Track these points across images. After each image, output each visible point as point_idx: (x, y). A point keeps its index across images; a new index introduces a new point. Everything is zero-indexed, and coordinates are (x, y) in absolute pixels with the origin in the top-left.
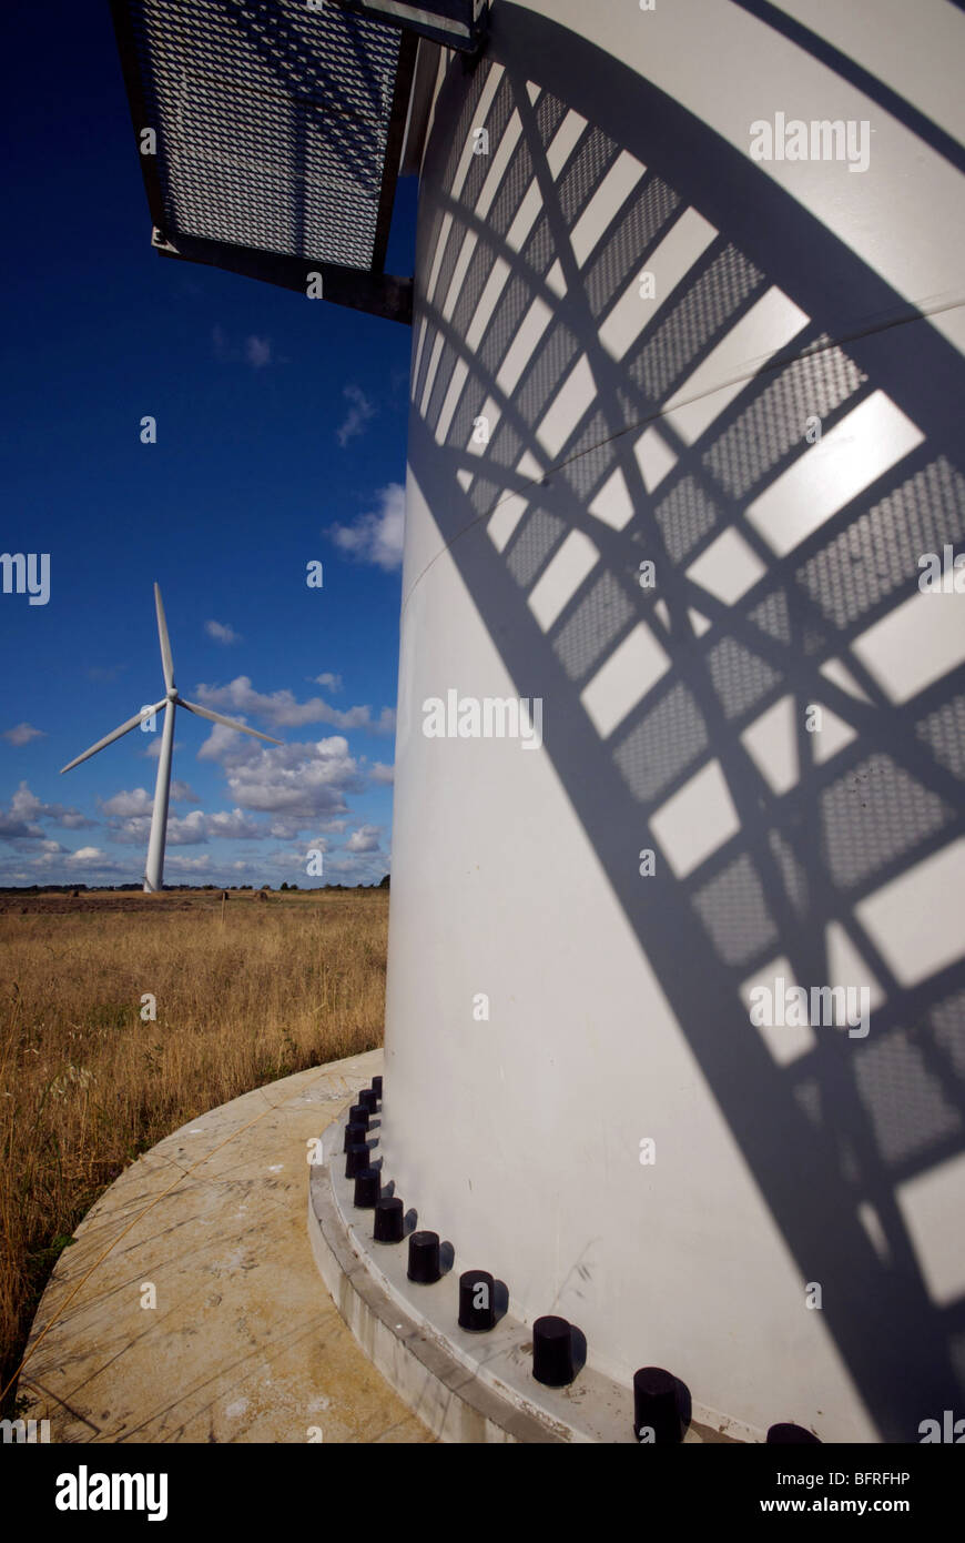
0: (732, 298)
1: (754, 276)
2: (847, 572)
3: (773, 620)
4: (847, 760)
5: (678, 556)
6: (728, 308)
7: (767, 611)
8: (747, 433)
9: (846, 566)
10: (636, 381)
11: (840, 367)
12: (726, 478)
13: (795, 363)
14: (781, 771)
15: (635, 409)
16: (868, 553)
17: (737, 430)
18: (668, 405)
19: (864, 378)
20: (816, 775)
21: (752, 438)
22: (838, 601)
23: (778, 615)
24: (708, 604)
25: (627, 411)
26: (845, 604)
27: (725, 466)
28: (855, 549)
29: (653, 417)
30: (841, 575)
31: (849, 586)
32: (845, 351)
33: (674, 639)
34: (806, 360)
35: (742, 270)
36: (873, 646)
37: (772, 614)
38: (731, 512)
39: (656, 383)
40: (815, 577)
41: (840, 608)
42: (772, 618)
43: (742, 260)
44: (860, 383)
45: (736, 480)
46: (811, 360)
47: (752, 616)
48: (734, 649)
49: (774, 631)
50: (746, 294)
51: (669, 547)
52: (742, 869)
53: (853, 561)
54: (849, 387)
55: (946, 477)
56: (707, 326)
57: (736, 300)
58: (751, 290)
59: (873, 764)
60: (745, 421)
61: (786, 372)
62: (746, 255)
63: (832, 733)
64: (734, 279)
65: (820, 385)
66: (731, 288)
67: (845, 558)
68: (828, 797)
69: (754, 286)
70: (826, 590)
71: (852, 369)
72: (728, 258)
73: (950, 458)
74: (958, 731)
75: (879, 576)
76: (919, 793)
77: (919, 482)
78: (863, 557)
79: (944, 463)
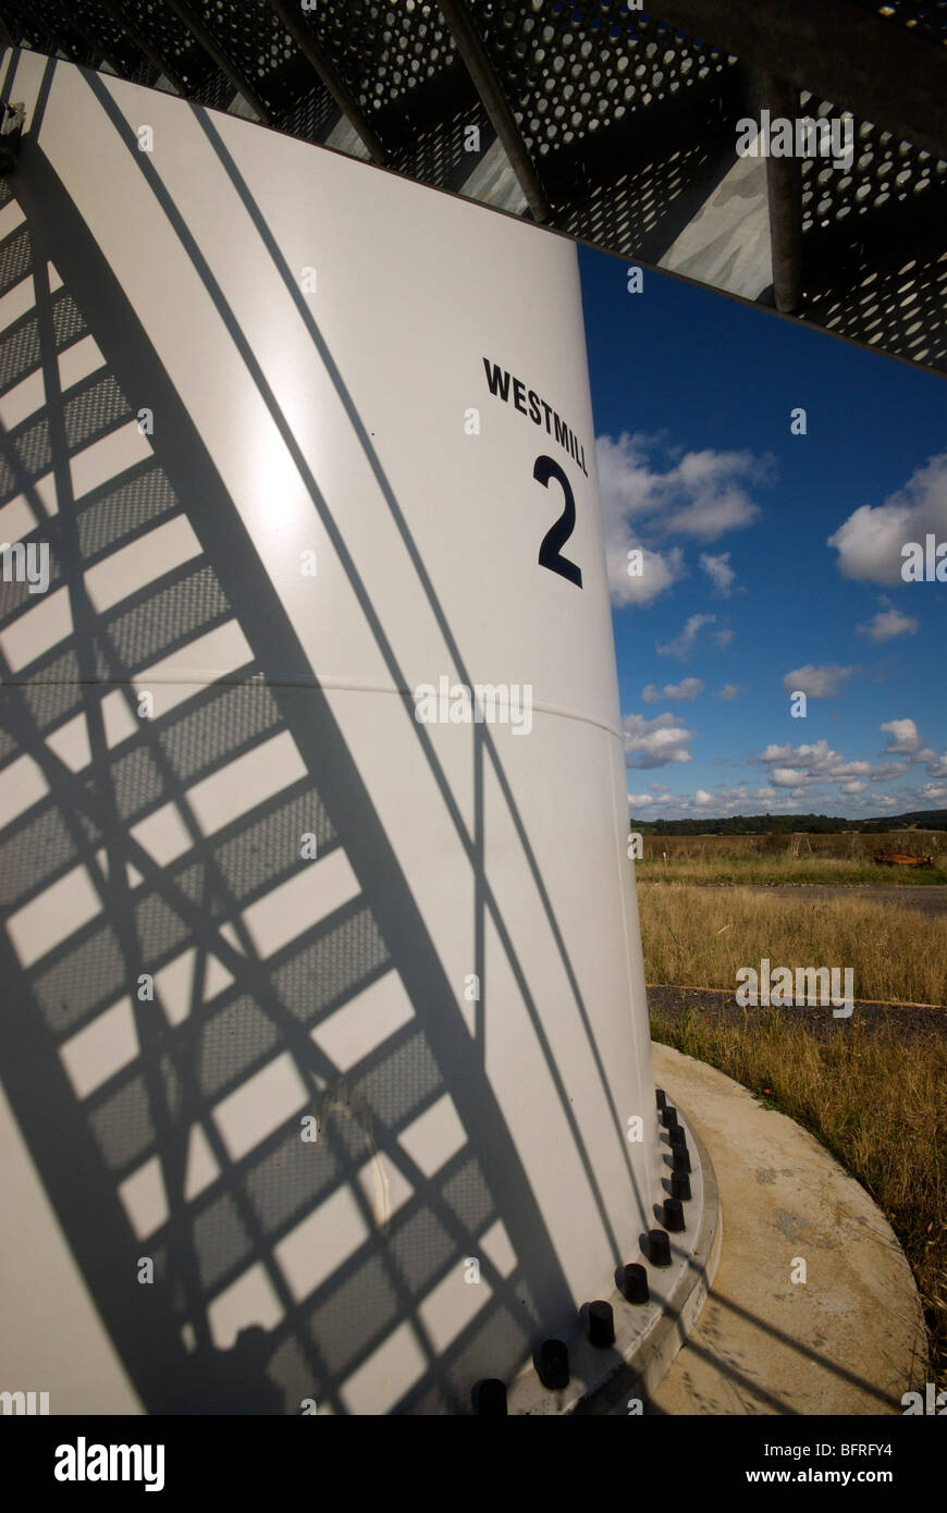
0: (204, 612)
1: (222, 604)
2: (248, 858)
3: (192, 885)
4: (226, 997)
5: (125, 813)
6: (200, 619)
7: (189, 878)
8: (197, 728)
9: (248, 853)
10: (113, 641)
11: (267, 702)
12: (176, 759)
13: (240, 687)
14: (177, 1009)
15: (108, 666)
16: (263, 848)
17: (190, 723)
18: (139, 677)
19: (281, 717)
20: (202, 1009)
21: (201, 734)
22: (239, 879)
23: (197, 882)
24: (144, 861)
25: (100, 664)
26: (243, 880)
27: (177, 749)
28: (256, 842)
29: (123, 681)
30: (244, 860)
31: (247, 868)
32: (272, 693)
33: (109, 887)
34: (247, 688)
35: (216, 593)
36: (254, 916)
37: (192, 880)
38: (174, 790)
39: (131, 652)
40: (227, 857)
41: (239, 883)
42: (190, 883)
43: (216, 584)
44: (278, 720)
45: (183, 764)
46: (250, 689)
47: (177, 879)
48: (159, 904)
49: (192, 894)
50: (215, 615)
51: (118, 804)
52: (137, 1087)
53: (253, 850)
54: (271, 719)
55: (315, 804)
56: (181, 625)
57: (207, 615)
58: (218, 613)
59: (242, 1002)
60: (198, 718)
61: (233, 691)
62: (220, 583)
63: (219, 978)
64: (208, 597)
65: (253, 711)
66: (205, 603)
67: (248, 847)
68: (208, 1027)
69: (222, 610)
70: (232, 868)
71: (275, 708)
72: (206, 577)
73: (319, 793)
74: (293, 979)
75: (267, 865)
76: (266, 1023)
77: (301, 803)
78: (259, 849)
79: (315, 794)
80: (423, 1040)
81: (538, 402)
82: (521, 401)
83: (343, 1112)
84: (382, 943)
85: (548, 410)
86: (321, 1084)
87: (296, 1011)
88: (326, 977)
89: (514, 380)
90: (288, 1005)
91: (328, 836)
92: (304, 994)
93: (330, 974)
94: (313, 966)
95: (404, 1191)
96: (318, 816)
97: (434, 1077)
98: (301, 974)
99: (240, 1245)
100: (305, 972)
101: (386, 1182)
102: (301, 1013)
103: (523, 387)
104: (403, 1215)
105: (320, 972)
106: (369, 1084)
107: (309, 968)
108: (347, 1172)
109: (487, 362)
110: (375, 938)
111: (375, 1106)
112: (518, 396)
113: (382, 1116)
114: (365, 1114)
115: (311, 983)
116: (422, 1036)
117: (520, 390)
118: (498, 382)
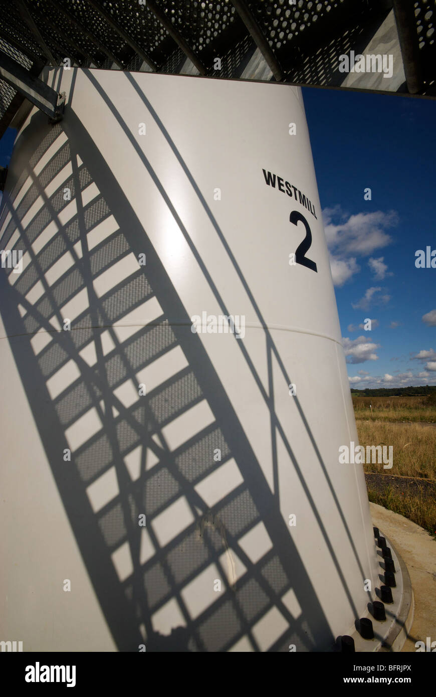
0: (142, 294)
1: (149, 289)
2: (163, 404)
3: (140, 417)
4: (156, 468)
5: (111, 384)
6: (140, 297)
7: (138, 413)
8: (140, 345)
9: (163, 402)
10: (105, 310)
11: (170, 333)
12: (131, 360)
13: (158, 326)
14: (135, 473)
15: (103, 320)
16: (170, 399)
17: (137, 343)
18: (115, 324)
19: (176, 339)
20: (146, 474)
21: (141, 348)
22: (160, 414)
23: (142, 415)
24: (120, 406)
25: (100, 320)
26: (162, 415)
27: (132, 355)
28: (167, 397)
29: (109, 327)
31: (163, 409)
32: (172, 329)
33: (105, 417)
34: (161, 327)
35: (146, 285)
36: (167, 431)
37: (140, 414)
38: (131, 374)
39: (112, 314)
40: (154, 404)
41: (160, 416)
42: (139, 415)
43: (146, 282)
44: (175, 341)
45: (135, 362)
46: (162, 327)
47: (133, 414)
48: (126, 425)
49: (140, 420)
50: (146, 295)
51: (108, 380)
52: (118, 509)
53: (166, 401)
54: (172, 341)
55: (192, 379)
56: (132, 300)
57: (143, 295)
58: (148, 294)
59: (163, 471)
60: (140, 341)
61: (155, 328)
62: (148, 281)
63: (153, 460)
64: (143, 287)
65: (164, 337)
66: (142, 290)
67: (163, 400)
68: (148, 482)
69: (149, 293)
70: (157, 409)
71: (173, 335)
72: (142, 279)
73: (194, 373)
74: (185, 461)
75: (172, 407)
76: (173, 481)
77: (186, 379)
78: (168, 400)
79: (192, 375)
80: (248, 494)
81: (290, 186)
82: (282, 187)
83: (211, 527)
84: (226, 445)
85: (295, 189)
86: (200, 513)
87: (187, 476)
88: (201, 461)
89: (278, 177)
90: (183, 473)
91: (199, 394)
92: (191, 468)
93: (202, 459)
94: (194, 455)
95: (242, 570)
96: (194, 385)
97: (254, 513)
98: (189, 459)
99: (166, 589)
100: (191, 458)
101: (234, 564)
102: (190, 477)
103: (282, 180)
104: (242, 581)
105: (197, 458)
106: (222, 514)
107: (192, 456)
108: (214, 557)
109: (264, 171)
110: (223, 442)
111: (226, 525)
112: (280, 185)
113: (230, 530)
114: (221, 529)
115: (194, 463)
116: (248, 491)
117: (281, 182)
118: (270, 179)
